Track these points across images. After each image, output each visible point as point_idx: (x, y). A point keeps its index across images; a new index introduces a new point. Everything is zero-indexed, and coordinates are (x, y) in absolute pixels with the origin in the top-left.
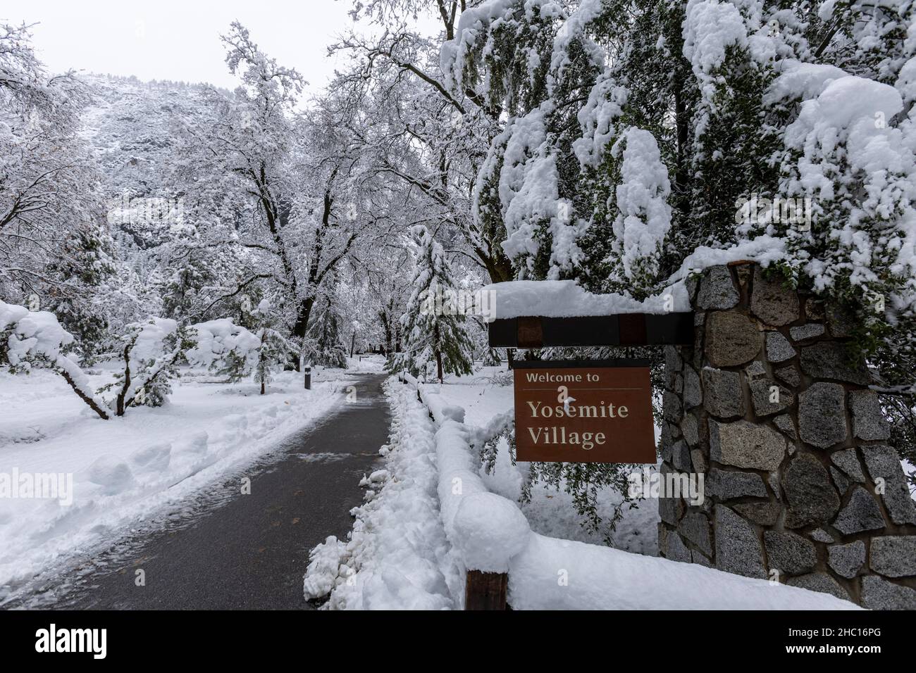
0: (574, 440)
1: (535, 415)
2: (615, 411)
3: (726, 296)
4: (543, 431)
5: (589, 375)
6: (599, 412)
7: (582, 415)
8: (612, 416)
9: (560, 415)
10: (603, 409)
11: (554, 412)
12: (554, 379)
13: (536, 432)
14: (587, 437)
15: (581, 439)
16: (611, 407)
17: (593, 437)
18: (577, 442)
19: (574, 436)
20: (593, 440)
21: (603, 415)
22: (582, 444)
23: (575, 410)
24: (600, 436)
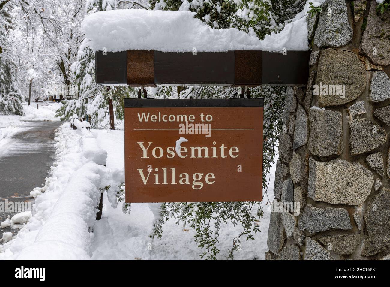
0: (184, 181)
1: (145, 156)
2: (226, 151)
3: (340, 32)
4: (154, 172)
5: (202, 115)
6: (211, 153)
7: (193, 156)
8: (223, 156)
9: (171, 155)
10: (215, 149)
11: (166, 153)
12: (166, 118)
13: (146, 173)
14: (197, 177)
15: (191, 180)
16: (222, 148)
17: (204, 177)
18: (187, 182)
19: (184, 176)
20: (203, 180)
21: (215, 156)
22: (192, 184)
23: (186, 151)
24: (210, 176)
